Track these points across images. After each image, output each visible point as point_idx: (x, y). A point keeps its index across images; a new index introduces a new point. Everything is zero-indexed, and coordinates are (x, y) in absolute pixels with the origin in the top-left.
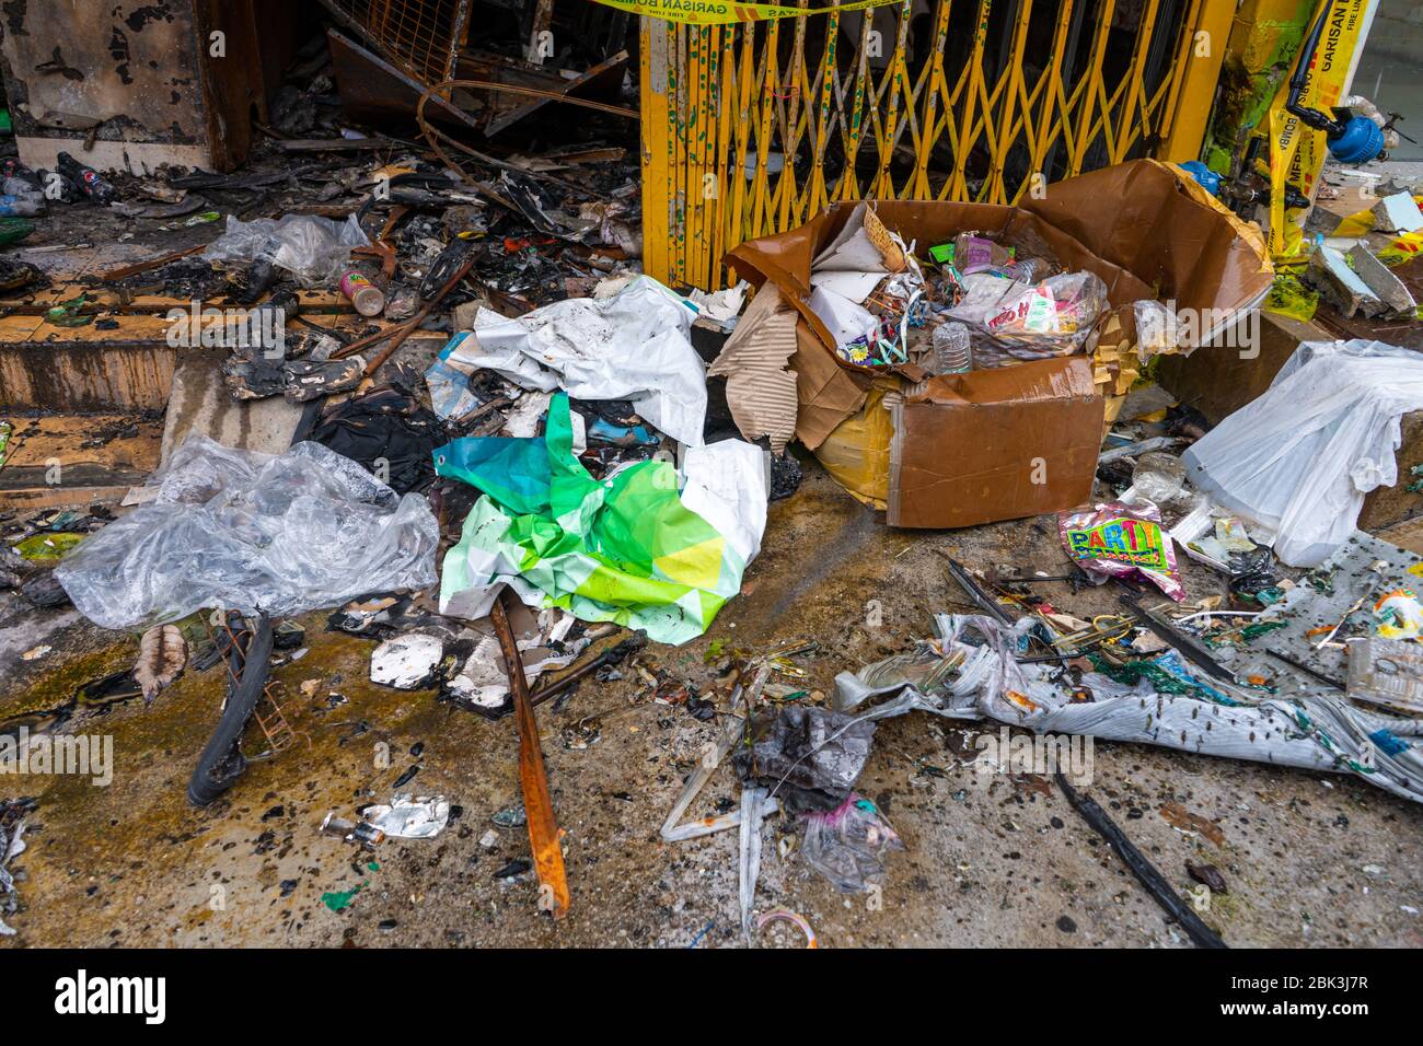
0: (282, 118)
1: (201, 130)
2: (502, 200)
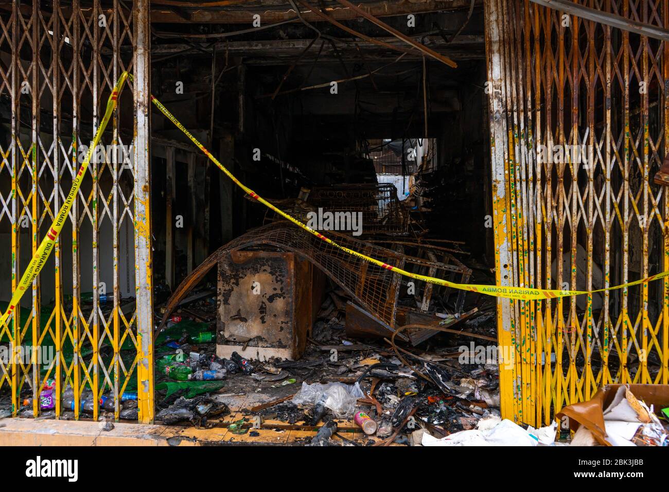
0: (317, 335)
1: (290, 342)
2: (425, 377)
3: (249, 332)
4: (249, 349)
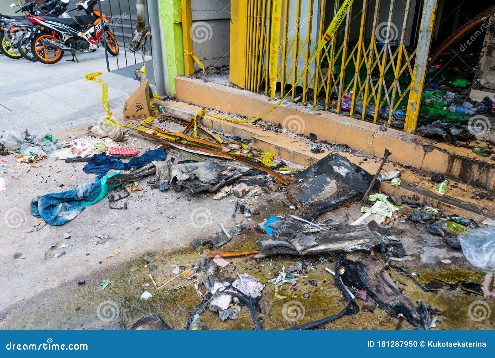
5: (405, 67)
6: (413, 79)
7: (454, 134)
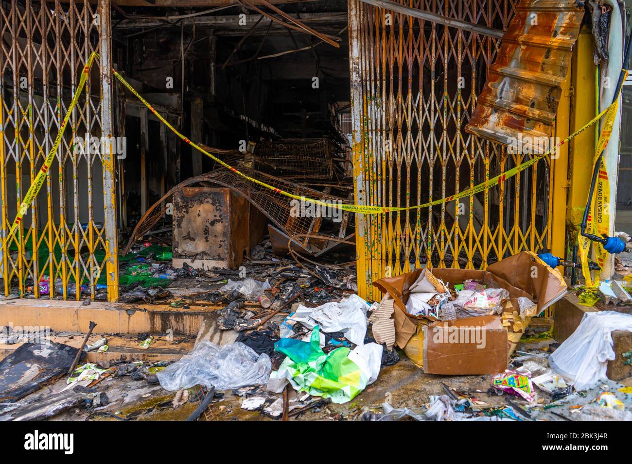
0: (254, 255)
1: (227, 256)
2: (316, 275)
3: (196, 248)
4: (196, 261)
5: (97, 241)
6: (107, 251)
7: (152, 295)
